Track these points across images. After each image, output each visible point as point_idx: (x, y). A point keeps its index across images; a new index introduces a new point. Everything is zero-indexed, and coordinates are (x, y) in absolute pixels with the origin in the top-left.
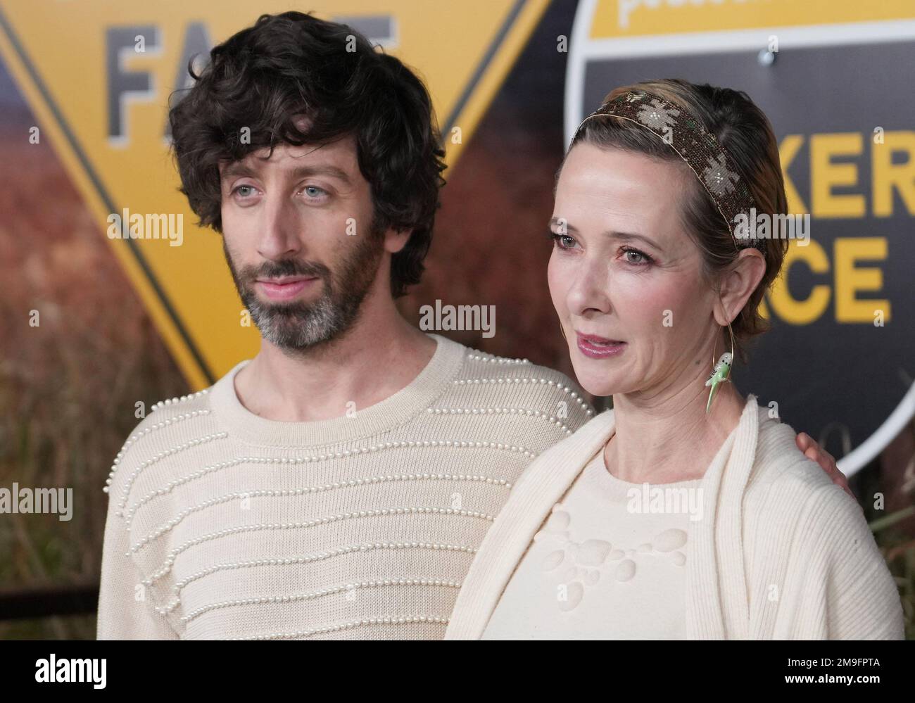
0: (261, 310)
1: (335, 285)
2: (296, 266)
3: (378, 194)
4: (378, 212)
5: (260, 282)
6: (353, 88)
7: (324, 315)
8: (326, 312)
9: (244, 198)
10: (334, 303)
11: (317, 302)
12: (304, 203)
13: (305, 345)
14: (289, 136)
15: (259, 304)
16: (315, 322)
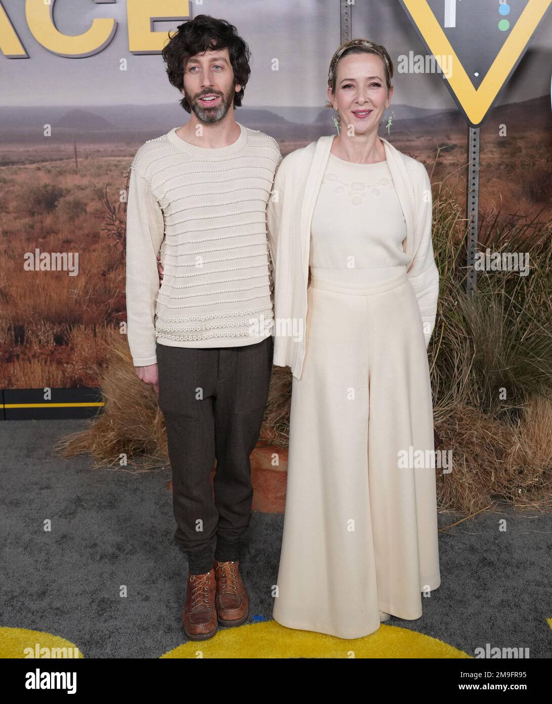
0: (200, 109)
3: (235, 70)
4: (235, 76)
5: (201, 99)
7: (222, 110)
10: (225, 106)
11: (220, 105)
12: (215, 71)
13: (216, 121)
14: (210, 46)
15: (199, 107)
16: (220, 113)
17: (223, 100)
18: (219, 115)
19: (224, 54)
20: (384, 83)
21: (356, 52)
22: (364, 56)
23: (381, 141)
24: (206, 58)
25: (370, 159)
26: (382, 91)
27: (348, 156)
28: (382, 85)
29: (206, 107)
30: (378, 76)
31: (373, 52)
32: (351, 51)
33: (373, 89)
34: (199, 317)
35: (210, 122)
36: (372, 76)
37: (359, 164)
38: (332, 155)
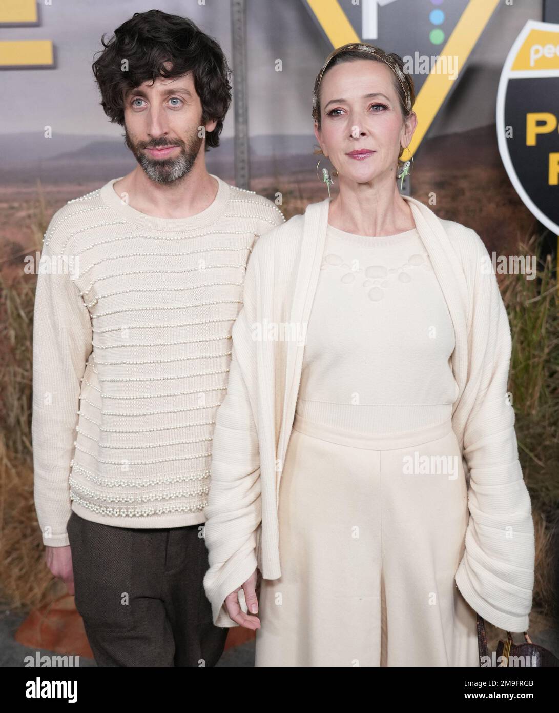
0: (149, 163)
1: (187, 149)
2: (167, 141)
3: (204, 103)
4: (204, 111)
5: (148, 149)
6: (193, 46)
7: (181, 165)
8: (182, 163)
9: (138, 107)
10: (186, 158)
11: (177, 158)
12: (170, 108)
13: (172, 181)
14: (163, 73)
15: (148, 160)
16: (177, 168)
17: (183, 152)
18: (176, 171)
19: (185, 83)
20: (394, 103)
21: (347, 60)
22: (359, 64)
23: (406, 200)
24: (156, 89)
25: (389, 226)
26: (391, 117)
27: (355, 224)
28: (390, 106)
29: (156, 158)
30: (383, 92)
31: (375, 58)
32: (339, 61)
33: (377, 115)
34: (155, 480)
35: (166, 181)
36: (372, 92)
37: (374, 238)
38: (332, 227)
